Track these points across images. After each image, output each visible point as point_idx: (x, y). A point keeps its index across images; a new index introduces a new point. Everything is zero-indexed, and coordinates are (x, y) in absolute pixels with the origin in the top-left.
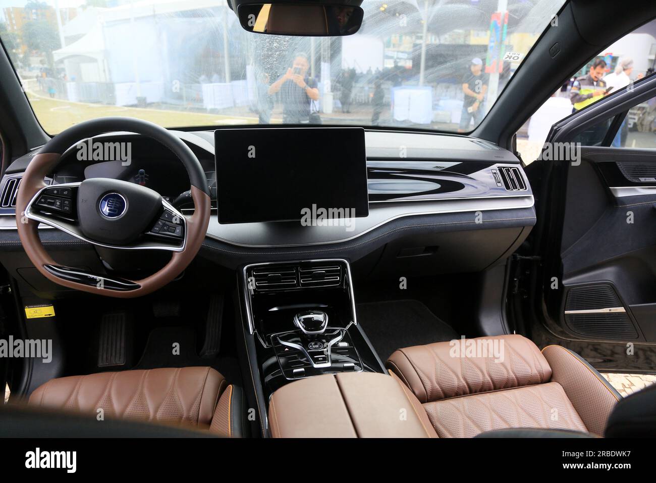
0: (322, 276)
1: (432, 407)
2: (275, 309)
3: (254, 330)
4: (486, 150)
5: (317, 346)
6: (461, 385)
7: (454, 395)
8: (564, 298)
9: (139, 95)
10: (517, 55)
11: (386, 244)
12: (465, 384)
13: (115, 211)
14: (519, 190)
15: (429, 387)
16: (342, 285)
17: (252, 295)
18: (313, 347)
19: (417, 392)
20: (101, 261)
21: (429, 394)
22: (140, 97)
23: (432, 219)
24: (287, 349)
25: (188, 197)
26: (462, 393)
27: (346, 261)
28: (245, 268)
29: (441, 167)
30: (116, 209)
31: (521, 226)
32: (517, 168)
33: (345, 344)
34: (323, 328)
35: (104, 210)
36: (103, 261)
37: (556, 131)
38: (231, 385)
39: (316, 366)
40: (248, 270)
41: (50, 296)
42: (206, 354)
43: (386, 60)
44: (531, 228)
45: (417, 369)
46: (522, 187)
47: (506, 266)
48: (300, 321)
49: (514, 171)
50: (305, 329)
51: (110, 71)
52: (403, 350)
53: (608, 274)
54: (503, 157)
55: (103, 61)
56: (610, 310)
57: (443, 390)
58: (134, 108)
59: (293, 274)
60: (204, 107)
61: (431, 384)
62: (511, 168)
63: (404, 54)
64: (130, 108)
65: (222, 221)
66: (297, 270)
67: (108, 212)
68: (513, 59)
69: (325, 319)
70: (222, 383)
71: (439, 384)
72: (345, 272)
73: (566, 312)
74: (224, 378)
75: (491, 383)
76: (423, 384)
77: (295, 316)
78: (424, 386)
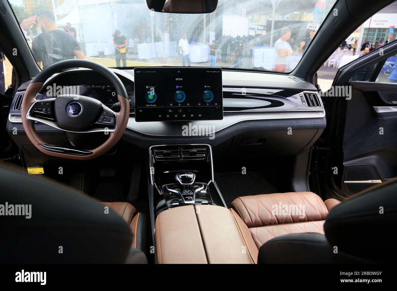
0: (195, 153)
1: (254, 230)
2: (167, 172)
3: (154, 183)
4: (297, 83)
5: (188, 192)
6: (273, 219)
7: (268, 224)
8: (344, 173)
9: (100, 50)
10: (315, 26)
11: (234, 137)
12: (276, 218)
13: (76, 112)
14: (316, 107)
15: (254, 219)
16: (206, 159)
17: (154, 163)
18: (186, 192)
19: (246, 221)
20: (69, 141)
21: (254, 223)
22: (100, 52)
23: (261, 123)
24: (171, 193)
25: (118, 105)
26: (273, 223)
27: (209, 146)
28: (150, 148)
29: (271, 93)
30: (76, 111)
31: (317, 128)
32: (316, 94)
33: (205, 192)
34: (192, 181)
35: (70, 112)
36: (70, 141)
37: (341, 72)
38: (139, 213)
39: (186, 202)
40: (152, 149)
41: (42, 162)
42: (130, 199)
43: (250, 30)
44: (323, 130)
45: (248, 209)
46: (318, 105)
47: (309, 153)
48: (179, 177)
49: (314, 95)
50: (182, 182)
51: (83, 35)
52: (241, 198)
53: (372, 160)
54: (307, 87)
55: (79, 30)
56: (372, 181)
57: (262, 221)
58: (96, 58)
59: (178, 152)
60: (139, 58)
61: (255, 217)
62: (312, 94)
63: (261, 27)
64: (94, 58)
65: (137, 120)
66: (180, 149)
67: (73, 112)
68: (313, 28)
69: (194, 177)
70: (134, 211)
71: (260, 217)
72: (209, 152)
73: (345, 182)
74: (135, 209)
75: (291, 218)
76: (250, 217)
77: (176, 175)
78: (251, 218)
